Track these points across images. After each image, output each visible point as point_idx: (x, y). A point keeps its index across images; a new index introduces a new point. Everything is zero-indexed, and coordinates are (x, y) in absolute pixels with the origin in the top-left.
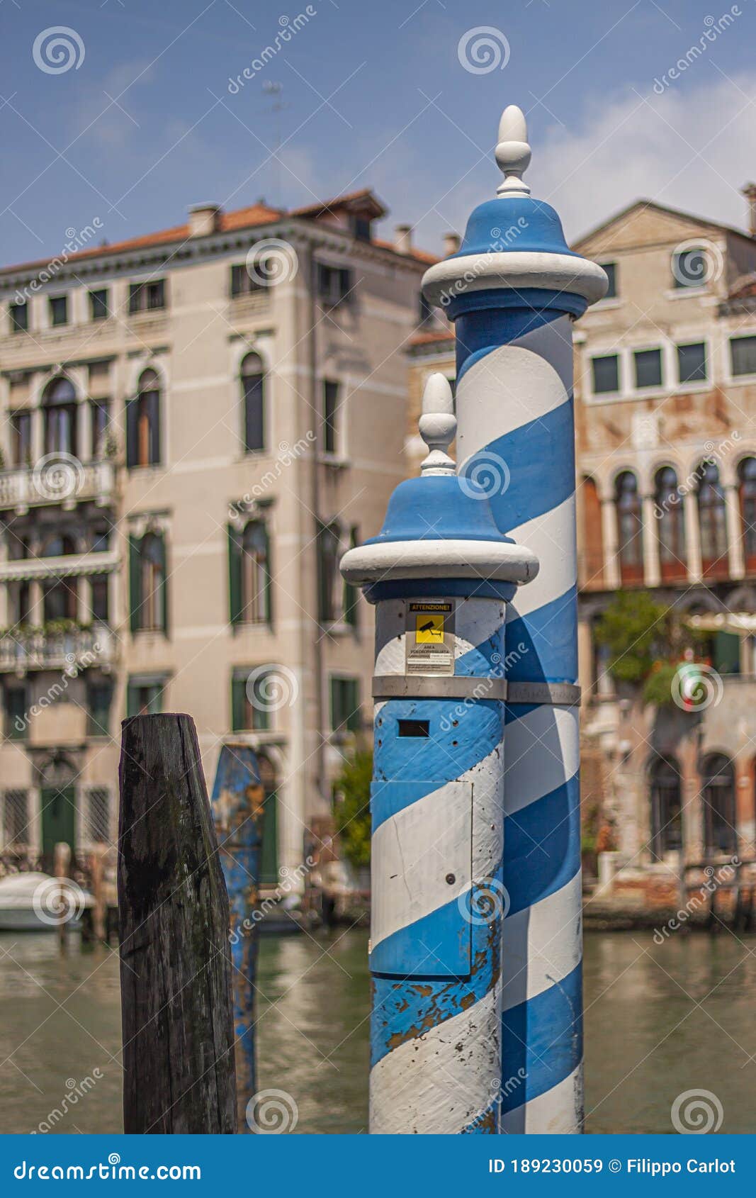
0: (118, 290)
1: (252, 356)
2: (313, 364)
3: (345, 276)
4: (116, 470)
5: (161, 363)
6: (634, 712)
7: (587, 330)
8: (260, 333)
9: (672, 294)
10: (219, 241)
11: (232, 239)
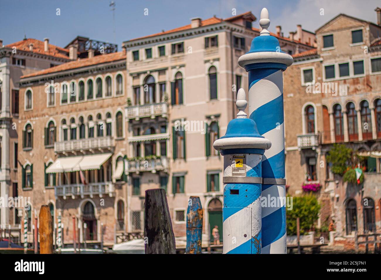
0: (168, 46)
1: (212, 67)
2: (232, 70)
3: (243, 40)
4: (168, 106)
5: (182, 70)
6: (341, 184)
7: (323, 57)
8: (214, 60)
9: (351, 45)
10: (201, 30)
11: (205, 29)
